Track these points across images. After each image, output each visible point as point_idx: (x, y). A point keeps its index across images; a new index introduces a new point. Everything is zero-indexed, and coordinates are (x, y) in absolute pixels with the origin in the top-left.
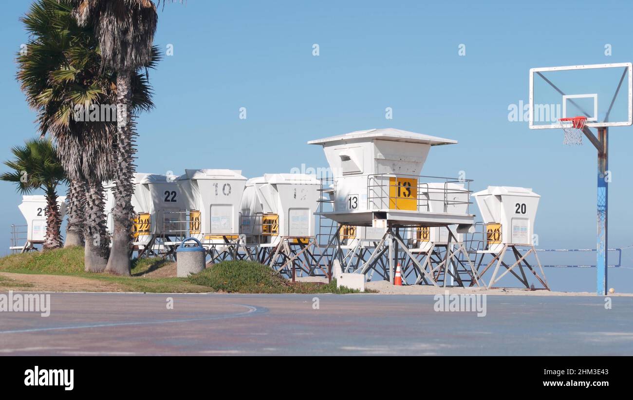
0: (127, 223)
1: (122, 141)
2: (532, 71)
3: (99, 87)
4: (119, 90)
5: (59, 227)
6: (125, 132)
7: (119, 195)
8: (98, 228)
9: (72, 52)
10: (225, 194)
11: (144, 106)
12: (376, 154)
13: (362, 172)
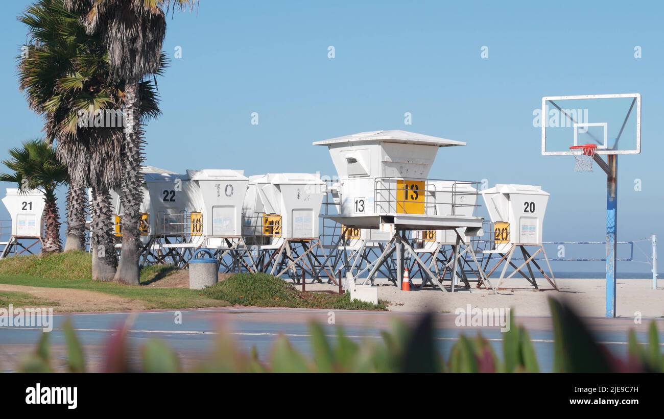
0: (136, 232)
1: (131, 149)
2: (544, 99)
3: (107, 96)
4: (127, 98)
5: (59, 230)
6: (133, 141)
7: (128, 204)
8: (106, 237)
9: (80, 60)
10: (227, 195)
11: (152, 113)
12: (383, 157)
13: (369, 174)
